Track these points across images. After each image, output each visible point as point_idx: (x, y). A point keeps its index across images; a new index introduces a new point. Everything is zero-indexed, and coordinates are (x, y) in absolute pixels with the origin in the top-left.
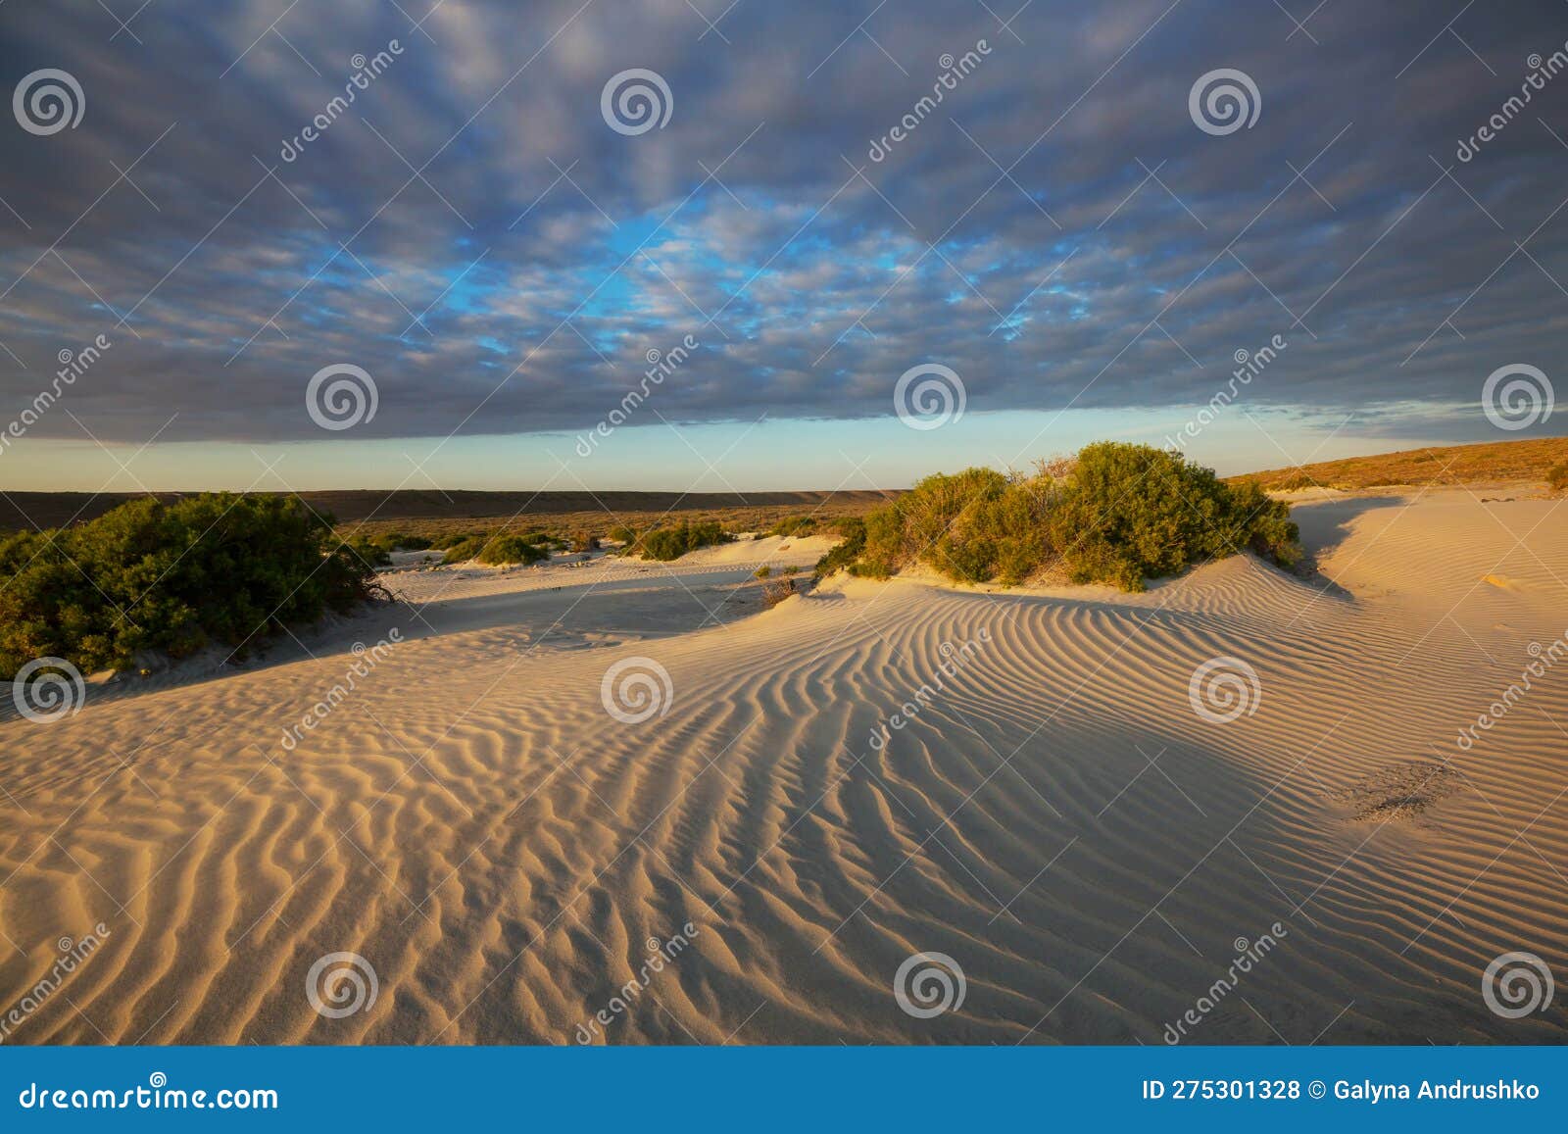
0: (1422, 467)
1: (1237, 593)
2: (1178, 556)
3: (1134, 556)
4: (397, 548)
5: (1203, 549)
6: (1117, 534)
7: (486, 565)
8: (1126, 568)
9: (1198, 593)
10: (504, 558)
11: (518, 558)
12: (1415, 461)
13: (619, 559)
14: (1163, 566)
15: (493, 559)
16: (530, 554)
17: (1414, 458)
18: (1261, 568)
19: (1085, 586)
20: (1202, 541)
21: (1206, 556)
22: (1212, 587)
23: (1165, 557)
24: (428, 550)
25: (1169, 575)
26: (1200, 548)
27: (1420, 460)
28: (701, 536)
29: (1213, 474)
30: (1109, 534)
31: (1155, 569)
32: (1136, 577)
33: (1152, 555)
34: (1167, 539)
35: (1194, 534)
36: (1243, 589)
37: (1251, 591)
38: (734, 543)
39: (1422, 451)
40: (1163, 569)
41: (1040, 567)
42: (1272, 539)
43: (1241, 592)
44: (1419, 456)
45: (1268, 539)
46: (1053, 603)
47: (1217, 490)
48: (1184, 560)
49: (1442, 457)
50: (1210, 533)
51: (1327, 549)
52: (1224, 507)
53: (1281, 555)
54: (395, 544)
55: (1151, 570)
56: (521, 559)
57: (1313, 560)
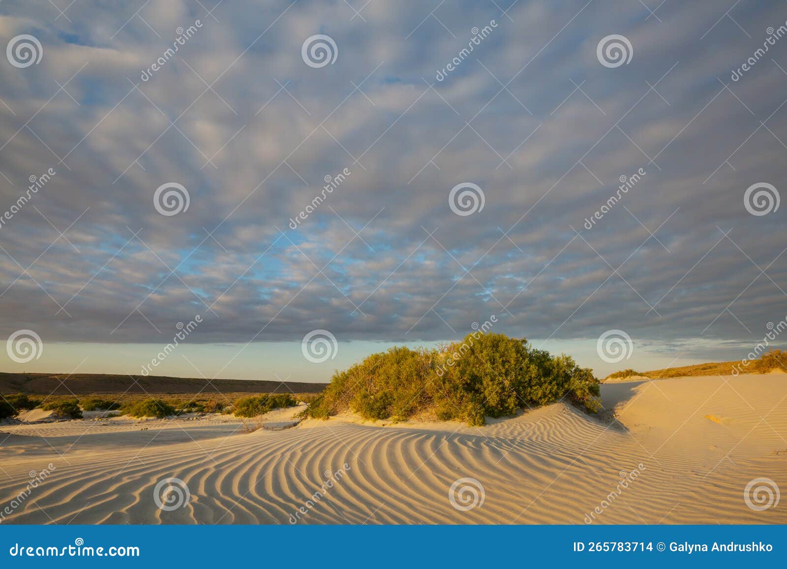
0: (705, 372)
1: (548, 427)
2: (511, 402)
3: (483, 402)
4: (97, 408)
5: (531, 398)
6: (472, 386)
7: (132, 417)
8: (472, 408)
9: (521, 427)
10: (145, 413)
11: (154, 413)
12: (702, 369)
13: (221, 416)
14: (501, 409)
15: (138, 414)
16: (164, 411)
17: (702, 368)
18: (570, 412)
19: (447, 422)
20: (530, 393)
21: (535, 404)
22: (532, 423)
23: (502, 402)
24: (116, 410)
25: (506, 415)
26: (529, 398)
27: (704, 369)
28: (276, 401)
29: (548, 354)
30: (465, 386)
31: (496, 410)
32: (478, 415)
33: (493, 400)
34: (503, 389)
35: (524, 387)
36: (553, 425)
37: (558, 427)
38: (296, 407)
39: (706, 364)
40: (501, 411)
41: (419, 408)
42: (579, 393)
43: (551, 426)
44: (705, 366)
45: (577, 392)
46: (429, 434)
47: (543, 362)
48: (516, 405)
49: (716, 367)
50: (535, 388)
51: (621, 403)
52: (547, 372)
53: (589, 405)
54: (96, 406)
55: (493, 411)
56: (156, 414)
57: (612, 411)
